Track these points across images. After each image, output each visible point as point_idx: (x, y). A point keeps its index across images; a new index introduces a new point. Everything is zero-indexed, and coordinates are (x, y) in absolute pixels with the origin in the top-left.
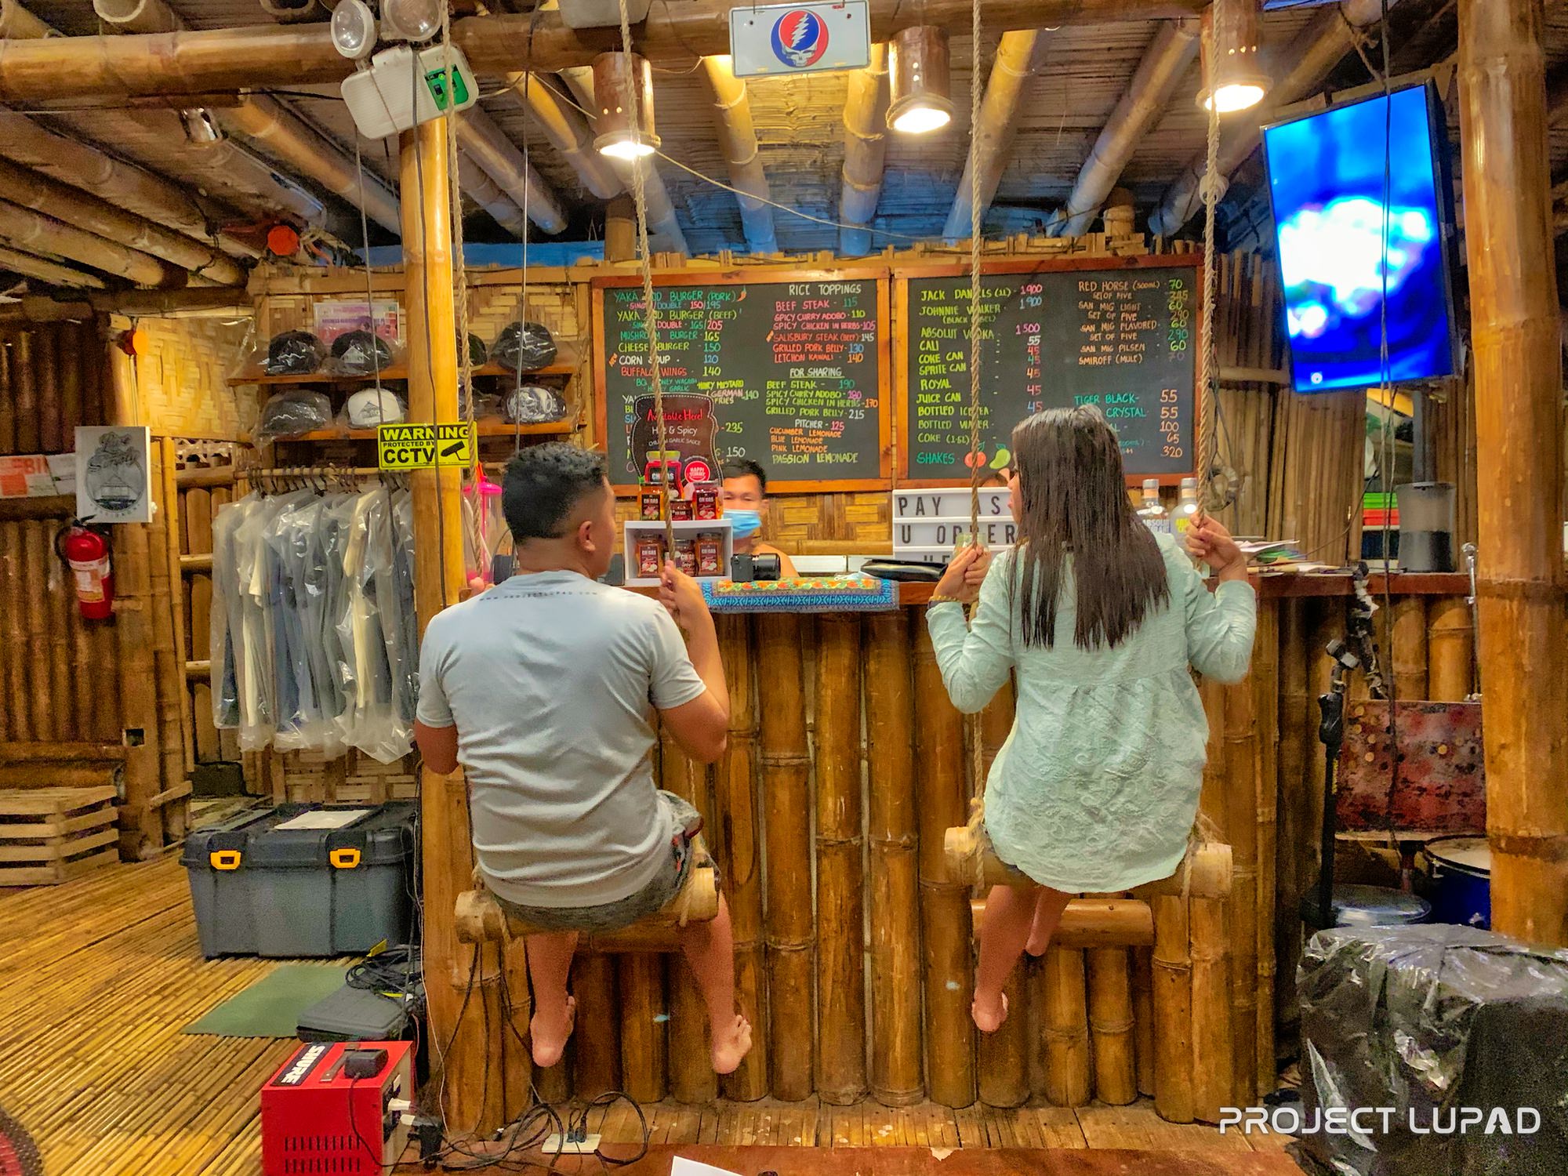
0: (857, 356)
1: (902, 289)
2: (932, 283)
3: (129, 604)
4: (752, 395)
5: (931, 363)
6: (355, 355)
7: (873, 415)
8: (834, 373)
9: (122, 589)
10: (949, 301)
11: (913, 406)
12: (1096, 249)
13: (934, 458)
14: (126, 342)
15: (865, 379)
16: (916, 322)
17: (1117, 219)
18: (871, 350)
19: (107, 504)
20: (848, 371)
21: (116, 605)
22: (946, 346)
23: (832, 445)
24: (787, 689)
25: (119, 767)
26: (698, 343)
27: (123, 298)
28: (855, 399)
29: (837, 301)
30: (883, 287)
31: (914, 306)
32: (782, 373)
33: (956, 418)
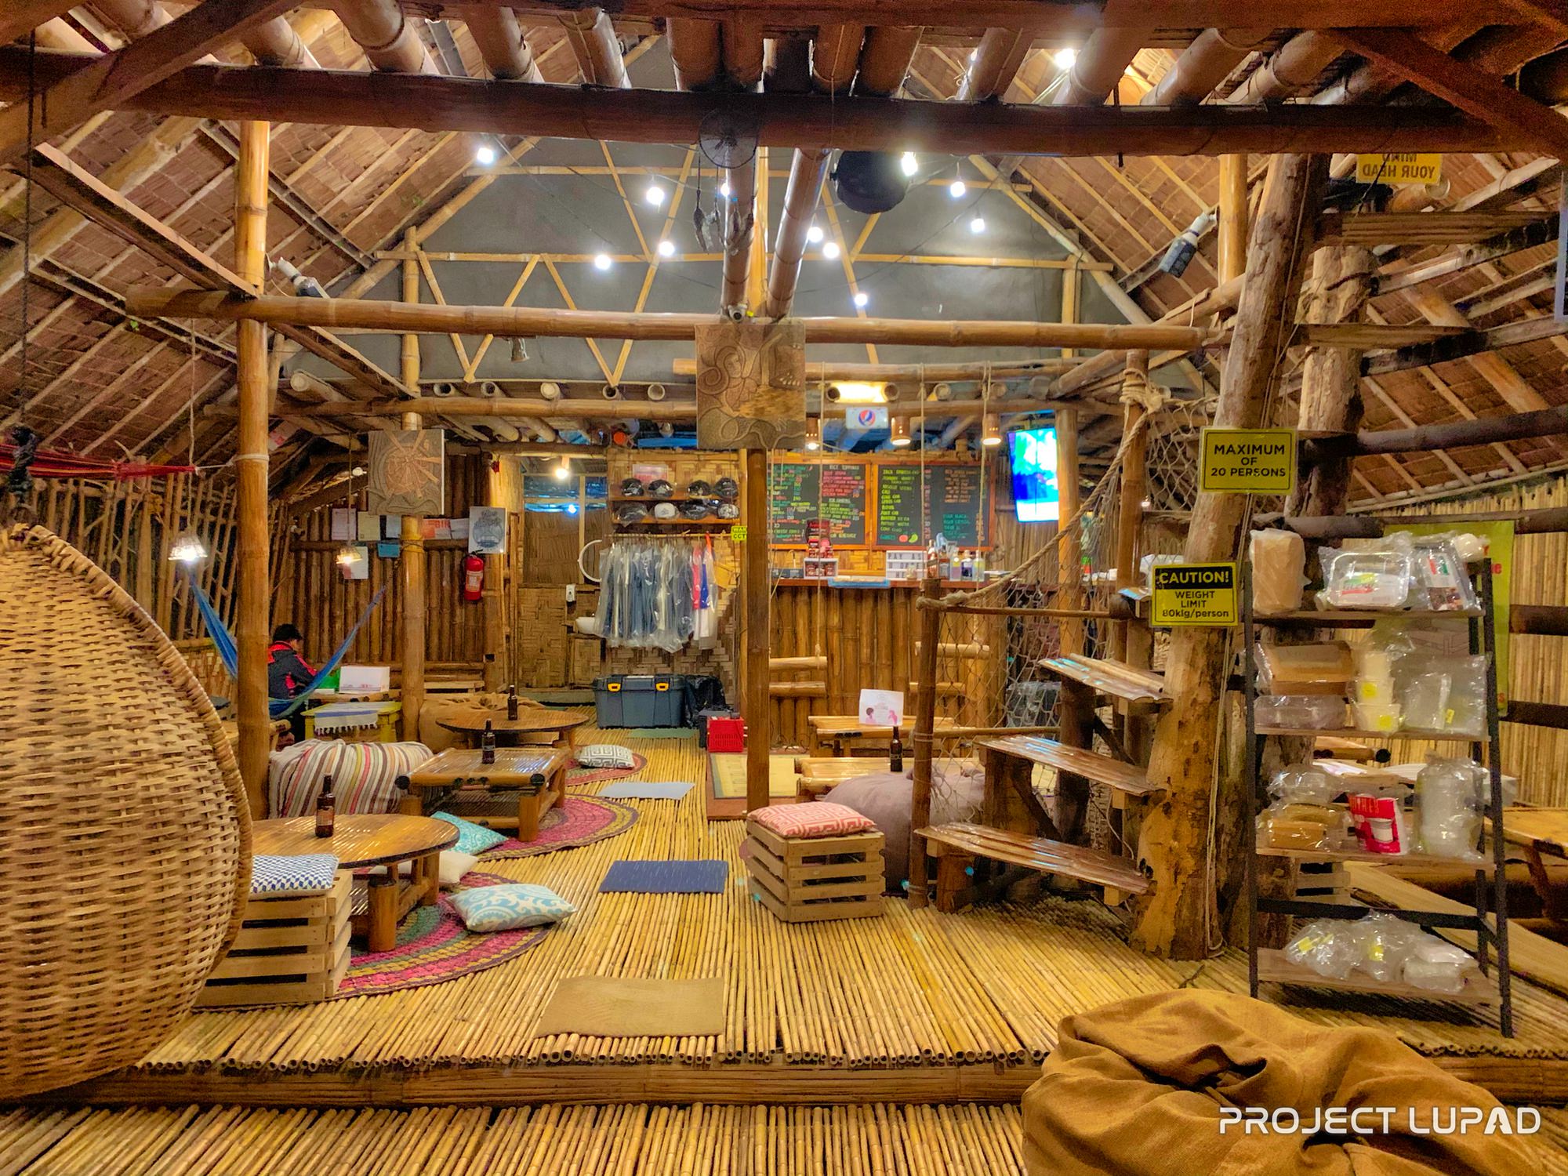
0: (856, 495)
1: (875, 469)
2: (888, 467)
3: (491, 593)
4: (813, 509)
5: (886, 499)
6: (661, 490)
7: (863, 519)
8: (847, 501)
9: (488, 585)
10: (894, 474)
11: (879, 517)
12: (952, 457)
13: (887, 537)
14: (496, 467)
15: (860, 504)
16: (881, 482)
17: (961, 445)
18: (863, 493)
19: (483, 544)
20: (853, 500)
21: (483, 593)
22: (892, 492)
23: (846, 530)
24: (851, 614)
25: (483, 673)
26: (791, 488)
27: (496, 445)
28: (855, 511)
29: (849, 473)
30: (867, 467)
31: (881, 475)
32: (826, 500)
33: (896, 521)
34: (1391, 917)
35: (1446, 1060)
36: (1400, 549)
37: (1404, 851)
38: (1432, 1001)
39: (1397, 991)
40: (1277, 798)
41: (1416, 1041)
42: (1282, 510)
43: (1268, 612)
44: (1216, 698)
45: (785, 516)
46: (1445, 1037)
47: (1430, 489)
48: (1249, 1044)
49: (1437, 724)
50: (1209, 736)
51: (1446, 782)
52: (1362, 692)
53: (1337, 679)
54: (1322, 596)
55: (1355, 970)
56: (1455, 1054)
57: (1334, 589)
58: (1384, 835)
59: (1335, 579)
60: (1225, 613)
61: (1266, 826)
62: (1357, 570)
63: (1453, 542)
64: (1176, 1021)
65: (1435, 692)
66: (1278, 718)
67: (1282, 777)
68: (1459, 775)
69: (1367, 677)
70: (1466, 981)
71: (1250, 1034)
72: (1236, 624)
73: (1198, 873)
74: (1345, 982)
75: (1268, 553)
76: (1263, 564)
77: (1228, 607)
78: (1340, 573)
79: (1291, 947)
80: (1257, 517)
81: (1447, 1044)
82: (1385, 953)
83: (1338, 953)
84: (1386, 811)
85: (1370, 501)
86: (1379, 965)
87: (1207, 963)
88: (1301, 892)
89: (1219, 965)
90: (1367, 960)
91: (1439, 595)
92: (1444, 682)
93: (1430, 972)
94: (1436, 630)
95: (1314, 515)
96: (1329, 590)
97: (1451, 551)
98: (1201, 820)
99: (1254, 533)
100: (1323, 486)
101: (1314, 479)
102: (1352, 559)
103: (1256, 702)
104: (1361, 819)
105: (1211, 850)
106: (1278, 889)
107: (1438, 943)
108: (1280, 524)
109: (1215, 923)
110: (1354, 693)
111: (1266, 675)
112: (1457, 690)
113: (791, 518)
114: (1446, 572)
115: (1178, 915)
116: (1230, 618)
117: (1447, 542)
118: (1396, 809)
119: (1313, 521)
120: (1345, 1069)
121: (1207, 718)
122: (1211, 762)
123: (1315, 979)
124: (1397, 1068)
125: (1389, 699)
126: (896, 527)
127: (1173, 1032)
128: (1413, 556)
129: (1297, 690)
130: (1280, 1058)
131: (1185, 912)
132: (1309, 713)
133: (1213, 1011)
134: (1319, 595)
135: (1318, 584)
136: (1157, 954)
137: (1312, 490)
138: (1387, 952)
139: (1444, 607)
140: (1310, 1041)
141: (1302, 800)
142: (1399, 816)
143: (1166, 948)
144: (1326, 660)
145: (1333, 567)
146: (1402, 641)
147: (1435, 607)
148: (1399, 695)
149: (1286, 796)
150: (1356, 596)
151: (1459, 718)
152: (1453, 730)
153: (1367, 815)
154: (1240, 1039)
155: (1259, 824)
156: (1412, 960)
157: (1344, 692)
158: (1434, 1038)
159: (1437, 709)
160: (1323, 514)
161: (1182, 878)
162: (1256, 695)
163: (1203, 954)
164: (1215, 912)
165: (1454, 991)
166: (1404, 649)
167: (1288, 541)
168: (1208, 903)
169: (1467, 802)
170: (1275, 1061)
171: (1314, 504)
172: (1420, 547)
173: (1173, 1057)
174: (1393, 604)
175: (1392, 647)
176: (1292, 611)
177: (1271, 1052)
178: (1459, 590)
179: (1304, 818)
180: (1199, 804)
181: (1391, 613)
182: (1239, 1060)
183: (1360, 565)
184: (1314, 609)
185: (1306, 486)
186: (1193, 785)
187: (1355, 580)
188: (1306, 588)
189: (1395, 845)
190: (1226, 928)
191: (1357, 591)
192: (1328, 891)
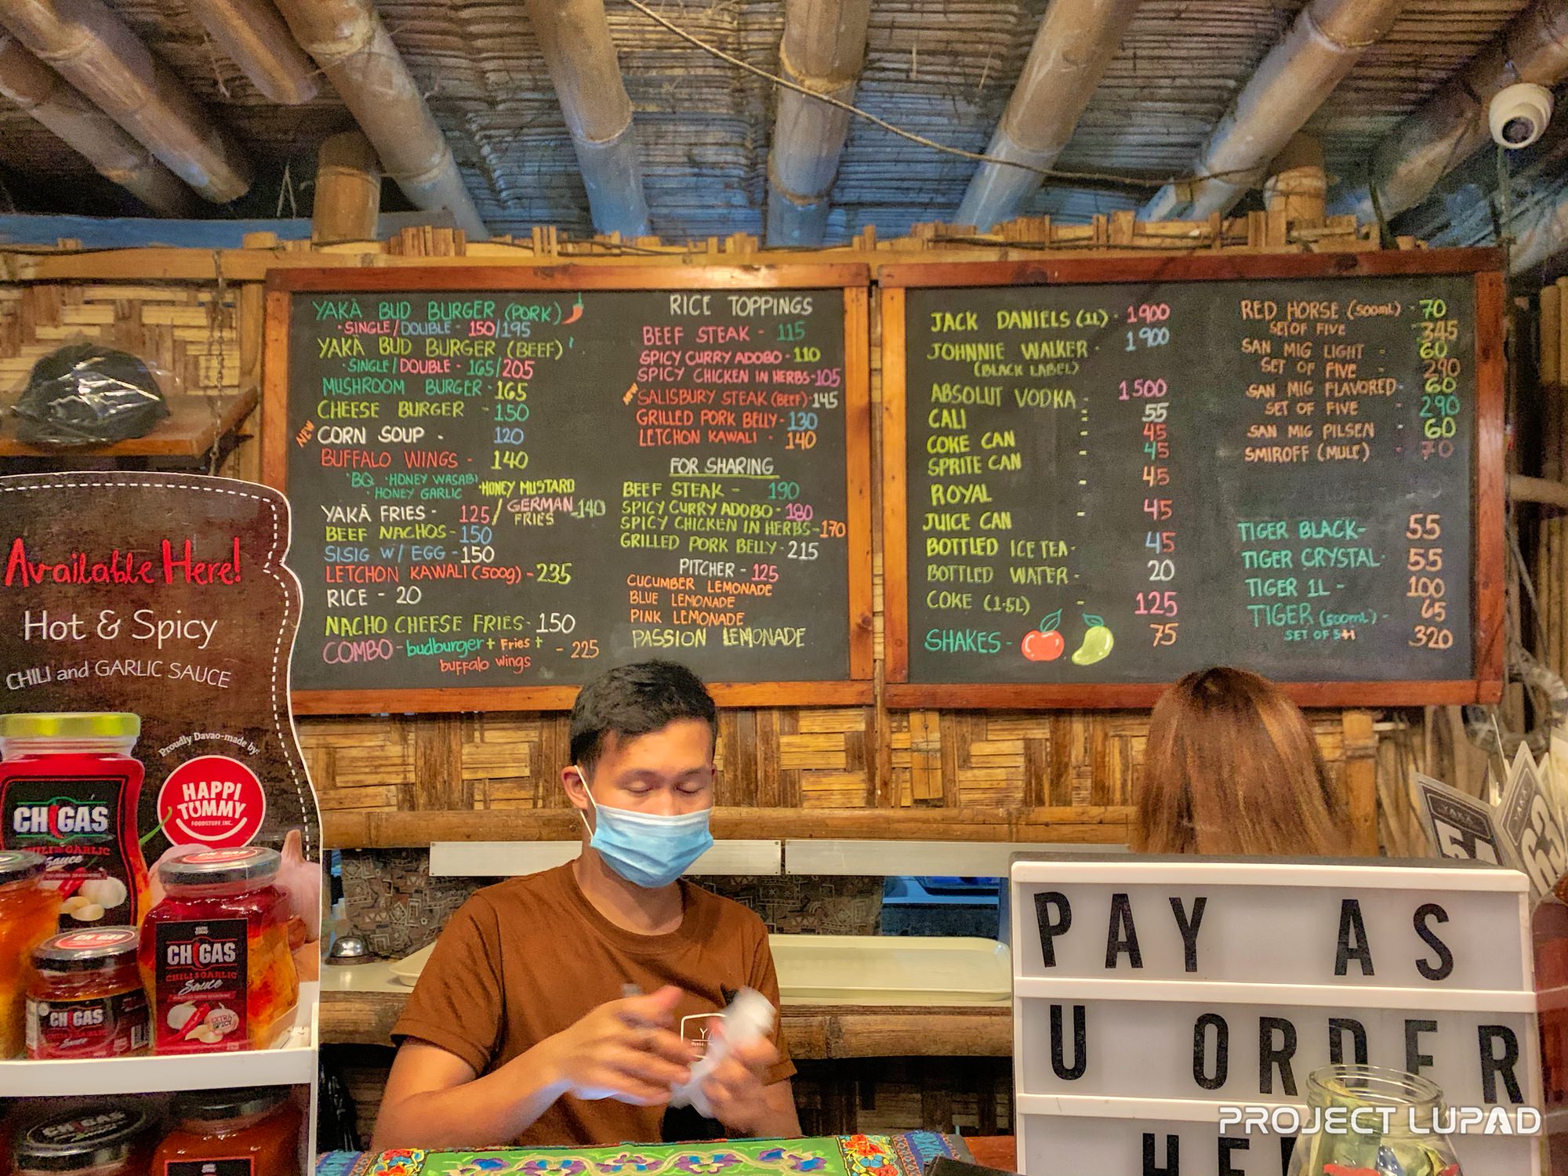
0: (803, 436)
1: (893, 308)
2: (952, 296)
4: (593, 509)
5: (951, 453)
7: (836, 553)
8: (758, 468)
10: (987, 333)
11: (915, 537)
12: (1269, 237)
13: (959, 642)
15: (820, 483)
16: (921, 373)
17: (1295, 193)
18: (832, 425)
20: (786, 466)
22: (980, 420)
23: (753, 612)
26: (482, 408)
28: (799, 520)
29: (764, 329)
30: (855, 303)
31: (918, 340)
32: (653, 466)
33: (1003, 562)
45: (452, 546)
113: (480, 554)
126: (1003, 587)
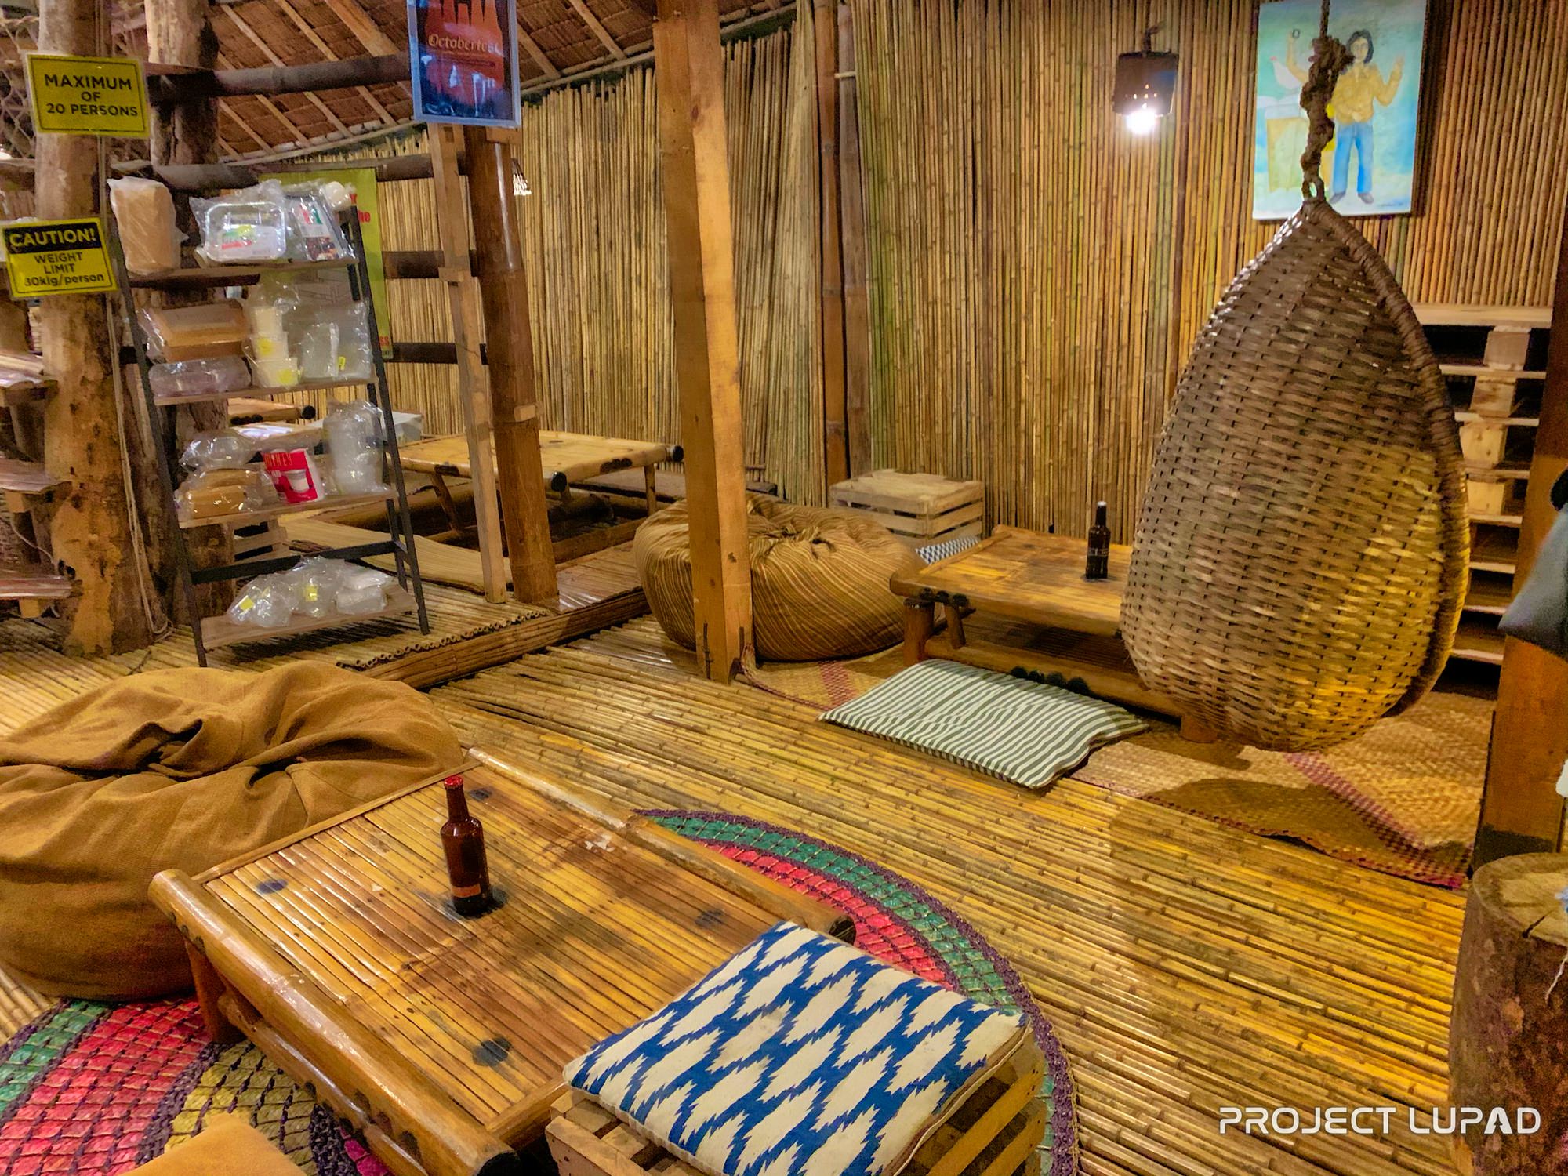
34: (319, 559)
35: (380, 668)
36: (272, 198)
37: (321, 496)
38: (366, 622)
39: (334, 623)
40: (194, 469)
41: (352, 660)
42: (149, 158)
43: (145, 272)
44: (109, 373)
46: (377, 650)
47: (314, 140)
48: (189, 711)
49: (332, 372)
50: (109, 415)
51: (346, 425)
52: (259, 350)
53: (234, 339)
54: (203, 252)
55: (295, 614)
56: (386, 661)
57: (213, 244)
58: (300, 485)
59: (212, 234)
60: (100, 277)
61: (185, 499)
62: (233, 222)
63: (321, 190)
64: (114, 713)
65: (326, 341)
66: (180, 387)
67: (194, 446)
68: (357, 417)
69: (261, 333)
70: (389, 597)
71: (189, 701)
72: (114, 288)
73: (127, 561)
74: (288, 628)
75: (131, 205)
76: (129, 218)
77: (101, 270)
78: (217, 226)
79: (233, 610)
80: (116, 165)
81: (378, 654)
82: (319, 592)
83: (277, 603)
84: (299, 462)
85: (259, 153)
86: (313, 605)
87: (153, 648)
88: (239, 557)
89: (166, 646)
90: (303, 602)
91: (316, 245)
92: (333, 331)
93: (358, 598)
94: (322, 281)
95: (185, 164)
96: (207, 245)
97: (321, 200)
98: (118, 505)
99: (112, 182)
100: (189, 130)
101: (178, 122)
102: (226, 210)
103: (151, 373)
104: (277, 474)
105: (137, 534)
106: (216, 559)
107: (361, 572)
108: (148, 173)
109: (157, 607)
110: (252, 351)
111: (157, 341)
112: (345, 338)
114: (319, 221)
115: (112, 610)
116: (107, 282)
117: (315, 190)
118: (308, 459)
119: (183, 171)
120: (283, 703)
121: (103, 397)
122: (116, 444)
123: (259, 633)
124: (328, 689)
125: (285, 353)
127: (112, 724)
128: (287, 205)
129: (191, 354)
130: (215, 714)
131: (120, 605)
132: (211, 377)
133: (150, 691)
134: (198, 251)
135: (195, 238)
136: (99, 653)
137: (178, 136)
138: (320, 591)
139: (322, 257)
140: (247, 690)
141: (220, 466)
142: (311, 466)
143: (107, 645)
144: (219, 320)
145: (208, 220)
146: (288, 294)
147: (314, 256)
148: (295, 350)
149: (201, 465)
150: (235, 249)
151: (351, 365)
152: (346, 376)
153: (283, 469)
154: (180, 710)
155: (178, 499)
156: (342, 593)
157: (242, 354)
158: (366, 653)
159: (329, 356)
160: (195, 162)
161: (109, 571)
162: (150, 364)
163: (150, 639)
164: (154, 595)
165: (378, 609)
166: (291, 302)
167: (153, 191)
168: (144, 589)
169: (368, 441)
170: (211, 718)
171: (182, 150)
172: (291, 196)
173: (109, 749)
174: (273, 257)
175: (280, 301)
176: (172, 270)
177: (206, 712)
178: (333, 239)
179: (224, 484)
180: (113, 490)
181: (274, 266)
182: (177, 729)
183: (236, 217)
184: (198, 266)
185: (170, 129)
186: (101, 472)
187: (233, 232)
188: (183, 244)
189: (312, 492)
190: (170, 610)
191: (237, 245)
192: (268, 549)
